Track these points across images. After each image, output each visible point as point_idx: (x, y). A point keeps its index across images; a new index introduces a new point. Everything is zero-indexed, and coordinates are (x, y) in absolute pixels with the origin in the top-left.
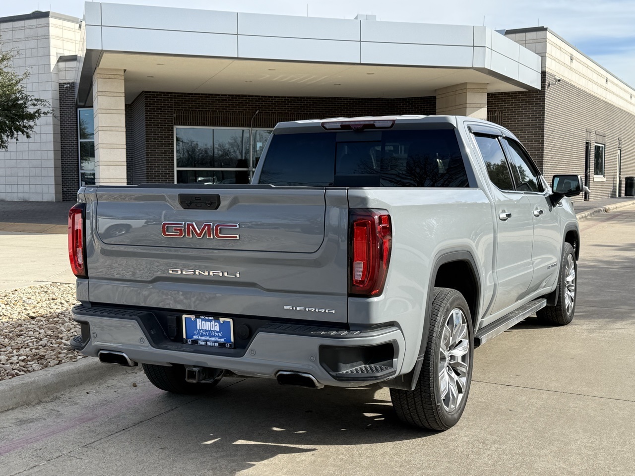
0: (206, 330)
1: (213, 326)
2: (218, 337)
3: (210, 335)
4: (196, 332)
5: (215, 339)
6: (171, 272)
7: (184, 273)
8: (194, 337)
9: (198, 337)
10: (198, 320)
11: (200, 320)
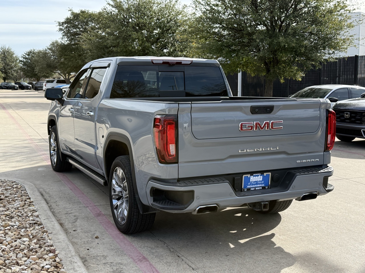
0: (255, 182)
1: (259, 178)
2: (261, 184)
3: (257, 184)
4: (249, 184)
5: (259, 185)
6: (240, 151)
7: (248, 151)
8: (248, 187)
9: (250, 186)
10: (251, 177)
11: (253, 176)
